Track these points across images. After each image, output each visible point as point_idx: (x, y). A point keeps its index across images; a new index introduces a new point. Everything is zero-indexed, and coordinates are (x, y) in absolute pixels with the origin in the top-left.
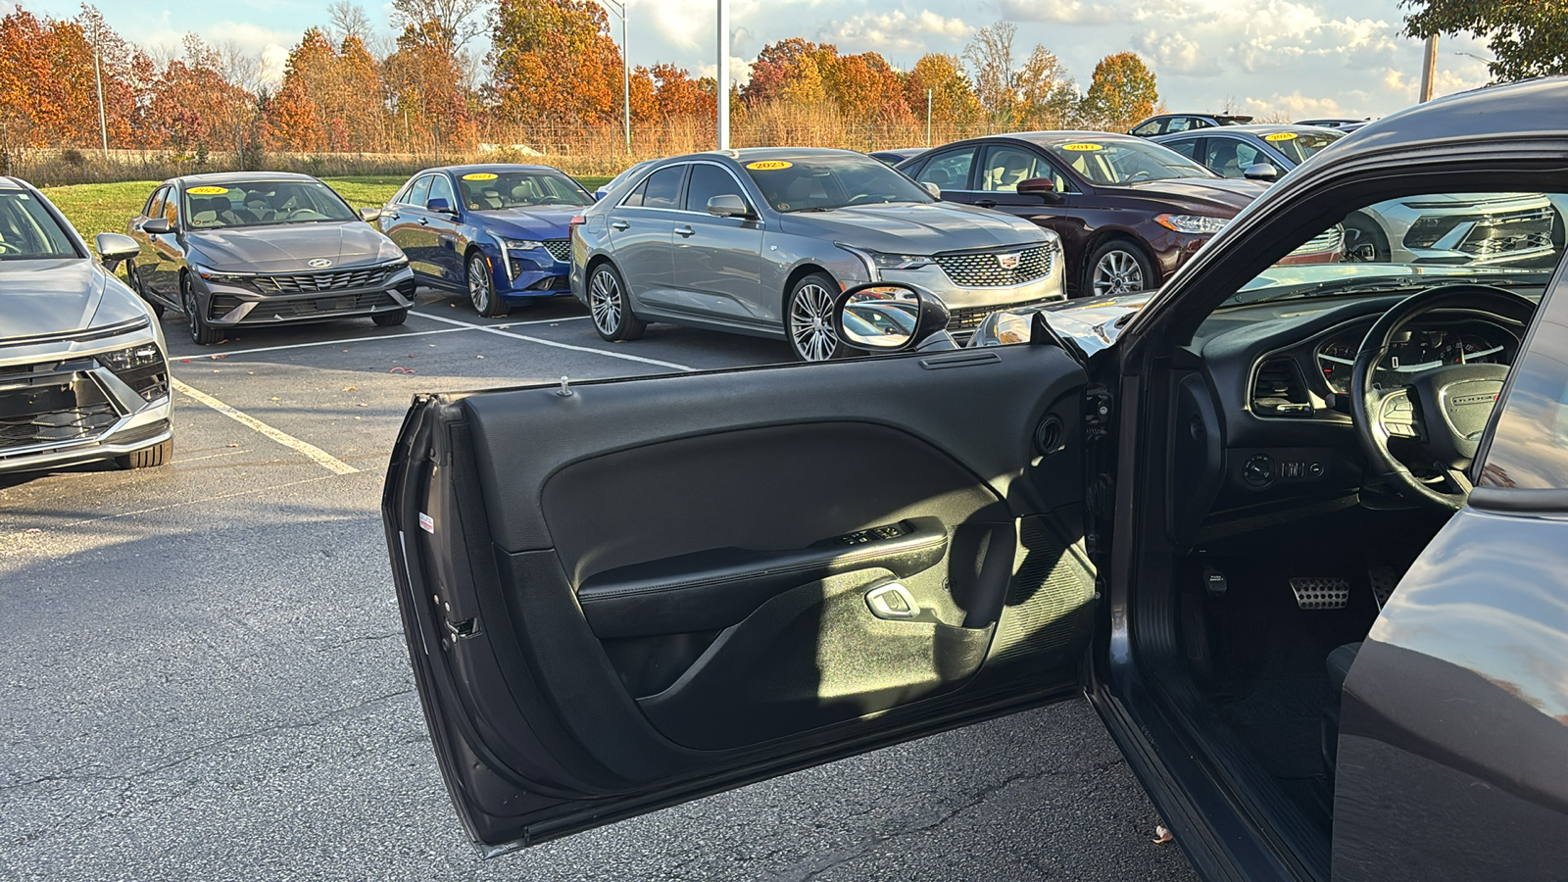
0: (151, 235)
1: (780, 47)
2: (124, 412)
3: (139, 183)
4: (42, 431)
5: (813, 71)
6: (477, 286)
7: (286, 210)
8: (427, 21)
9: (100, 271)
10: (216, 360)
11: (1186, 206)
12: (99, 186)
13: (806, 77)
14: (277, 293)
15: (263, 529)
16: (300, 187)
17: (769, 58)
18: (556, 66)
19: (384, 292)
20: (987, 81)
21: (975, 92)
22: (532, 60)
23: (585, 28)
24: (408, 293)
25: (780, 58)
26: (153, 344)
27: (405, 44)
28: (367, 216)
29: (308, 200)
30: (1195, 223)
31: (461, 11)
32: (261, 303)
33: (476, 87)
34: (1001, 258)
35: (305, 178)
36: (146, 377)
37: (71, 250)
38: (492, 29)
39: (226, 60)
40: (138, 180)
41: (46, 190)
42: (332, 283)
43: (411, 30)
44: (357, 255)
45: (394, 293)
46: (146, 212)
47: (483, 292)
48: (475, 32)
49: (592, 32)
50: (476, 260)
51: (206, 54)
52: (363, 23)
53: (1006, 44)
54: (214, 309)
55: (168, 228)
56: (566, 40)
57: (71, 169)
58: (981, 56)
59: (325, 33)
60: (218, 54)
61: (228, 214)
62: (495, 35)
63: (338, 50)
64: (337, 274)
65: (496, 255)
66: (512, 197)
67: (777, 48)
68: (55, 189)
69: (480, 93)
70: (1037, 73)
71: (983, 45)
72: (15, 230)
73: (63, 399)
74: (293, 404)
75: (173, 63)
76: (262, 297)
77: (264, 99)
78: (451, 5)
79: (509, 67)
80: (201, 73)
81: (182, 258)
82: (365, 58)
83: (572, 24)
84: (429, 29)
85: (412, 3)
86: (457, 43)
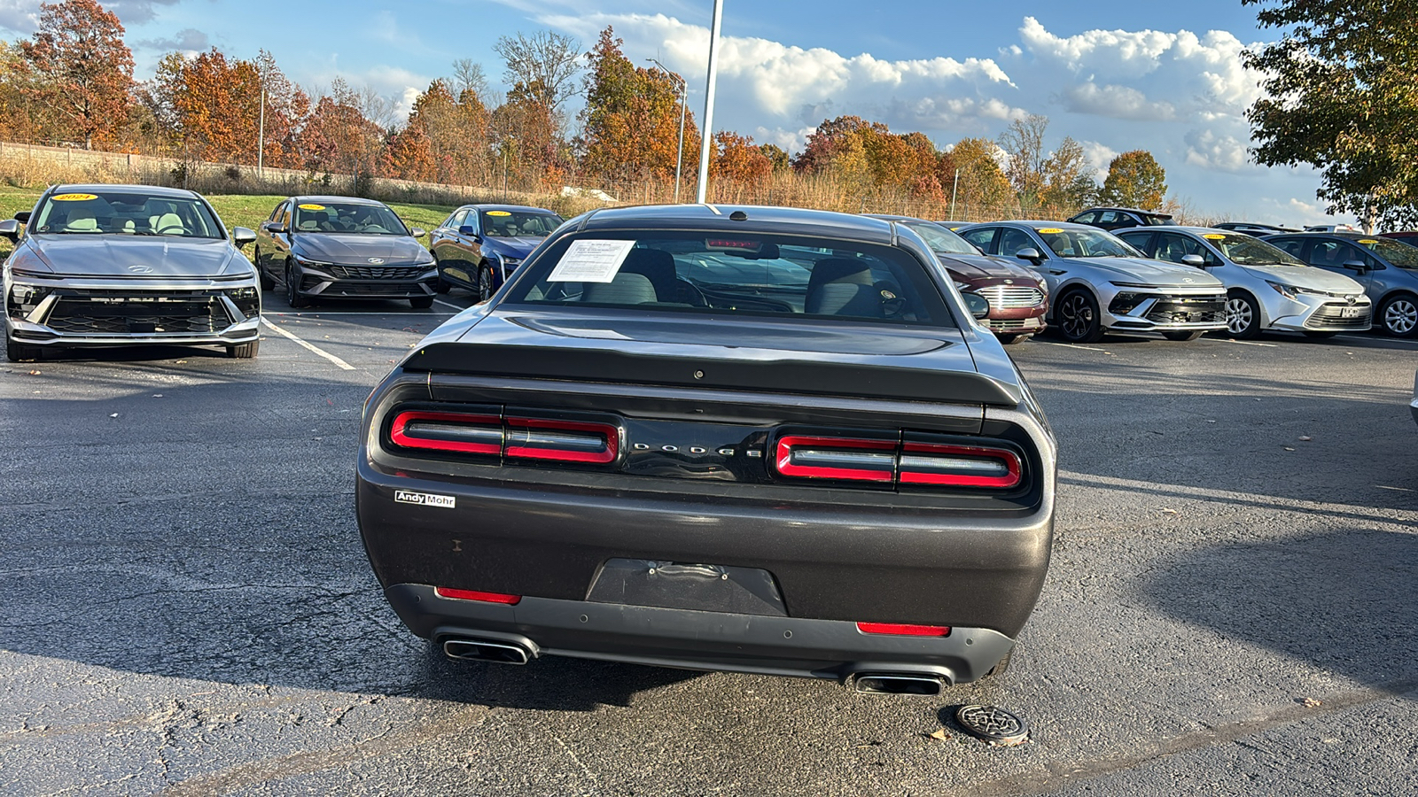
0: (272, 234)
1: (839, 121)
2: (234, 321)
3: (276, 197)
4: (192, 325)
5: (858, 146)
6: (484, 287)
7: (364, 224)
8: (534, 79)
9: (233, 247)
10: (300, 316)
12: (247, 197)
13: (852, 150)
14: (345, 277)
15: (295, 385)
16: (375, 209)
17: (826, 131)
18: (637, 127)
19: (417, 284)
20: (1018, 166)
21: (1007, 174)
22: (618, 119)
23: (666, 96)
24: (434, 286)
25: (836, 132)
26: (254, 288)
27: (513, 98)
28: (416, 233)
29: (378, 218)
31: (562, 74)
32: (334, 283)
33: (568, 139)
35: (378, 204)
36: (247, 305)
37: (219, 235)
38: (587, 90)
39: (363, 101)
40: (277, 194)
41: (209, 197)
42: (382, 274)
43: (519, 87)
44: (402, 258)
45: (423, 286)
46: (273, 217)
47: (487, 291)
48: (572, 92)
49: (671, 101)
50: (485, 270)
51: (348, 95)
52: (480, 77)
53: (1038, 135)
54: (304, 284)
55: (283, 229)
56: (648, 104)
57: (231, 184)
58: (1013, 143)
59: (449, 84)
60: (358, 96)
61: (326, 224)
62: (589, 96)
63: (457, 98)
64: (385, 269)
65: (498, 267)
66: (522, 229)
67: (835, 123)
68: (216, 197)
69: (571, 144)
70: (1064, 161)
71: (1016, 134)
72: (190, 222)
73: (202, 310)
74: (337, 340)
75: (324, 99)
76: (335, 279)
77: (392, 134)
78: (554, 68)
79: (598, 125)
80: (342, 108)
81: (289, 249)
82: (477, 106)
83: (655, 91)
84: (535, 87)
85: (523, 64)
86: (556, 100)
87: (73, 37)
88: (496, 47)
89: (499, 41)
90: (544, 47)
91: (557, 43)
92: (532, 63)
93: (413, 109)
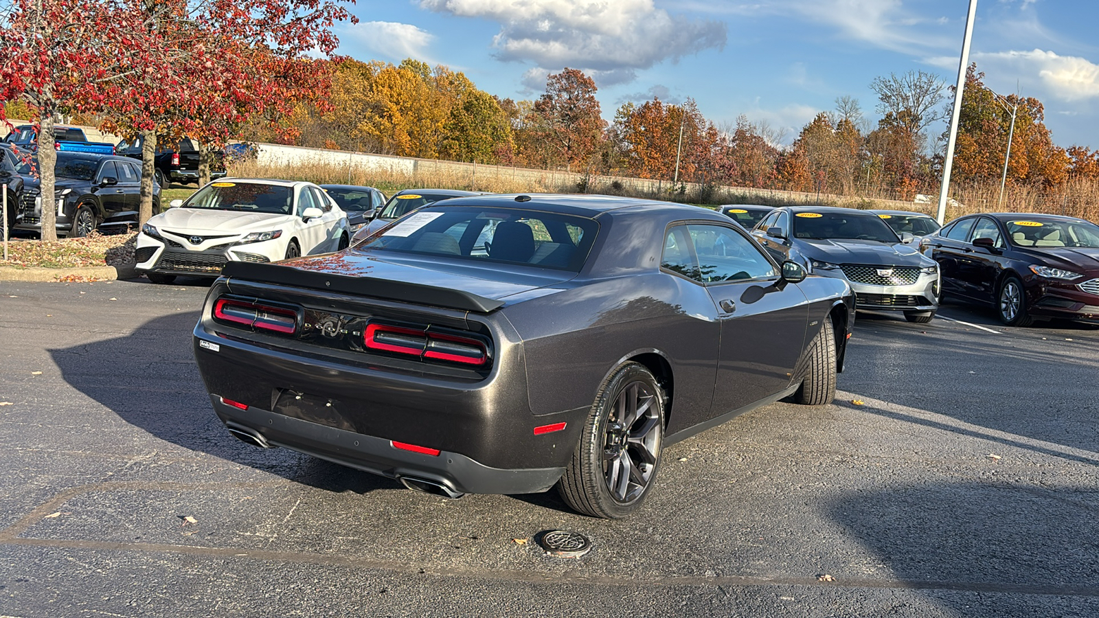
8: (902, 109)
11: (1045, 260)
27: (883, 125)
30: (1049, 271)
31: (927, 104)
34: (878, 271)
38: (947, 117)
43: (889, 116)
48: (935, 118)
52: (857, 109)
59: (830, 116)
60: (755, 128)
62: (949, 121)
63: (835, 127)
69: (932, 160)
77: (781, 155)
78: (920, 99)
82: (852, 132)
84: (902, 116)
85: (893, 97)
86: (921, 125)
87: (565, 96)
88: (872, 85)
89: (874, 81)
90: (912, 84)
91: (924, 79)
92: (902, 96)
93: (800, 136)
